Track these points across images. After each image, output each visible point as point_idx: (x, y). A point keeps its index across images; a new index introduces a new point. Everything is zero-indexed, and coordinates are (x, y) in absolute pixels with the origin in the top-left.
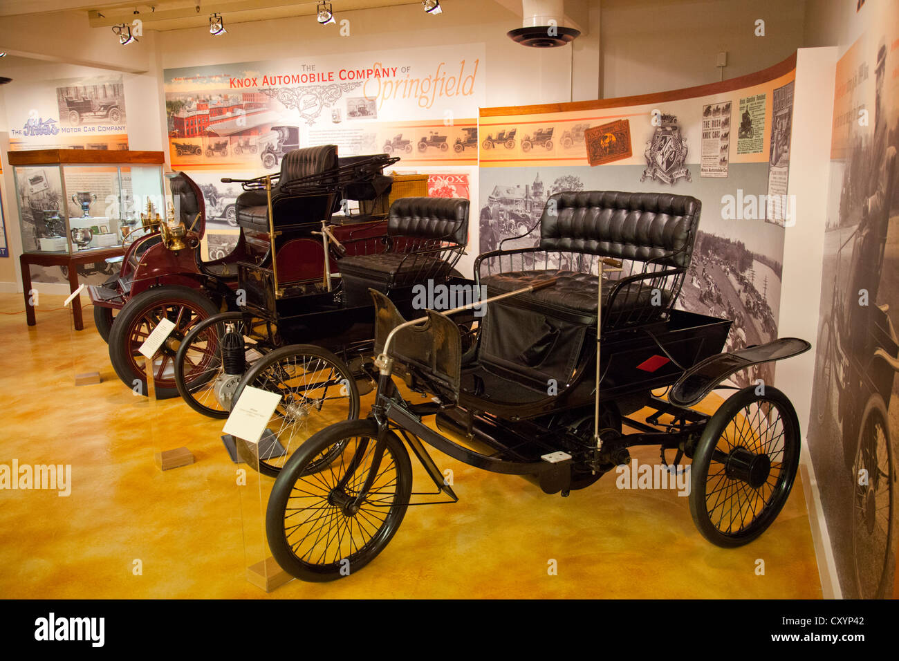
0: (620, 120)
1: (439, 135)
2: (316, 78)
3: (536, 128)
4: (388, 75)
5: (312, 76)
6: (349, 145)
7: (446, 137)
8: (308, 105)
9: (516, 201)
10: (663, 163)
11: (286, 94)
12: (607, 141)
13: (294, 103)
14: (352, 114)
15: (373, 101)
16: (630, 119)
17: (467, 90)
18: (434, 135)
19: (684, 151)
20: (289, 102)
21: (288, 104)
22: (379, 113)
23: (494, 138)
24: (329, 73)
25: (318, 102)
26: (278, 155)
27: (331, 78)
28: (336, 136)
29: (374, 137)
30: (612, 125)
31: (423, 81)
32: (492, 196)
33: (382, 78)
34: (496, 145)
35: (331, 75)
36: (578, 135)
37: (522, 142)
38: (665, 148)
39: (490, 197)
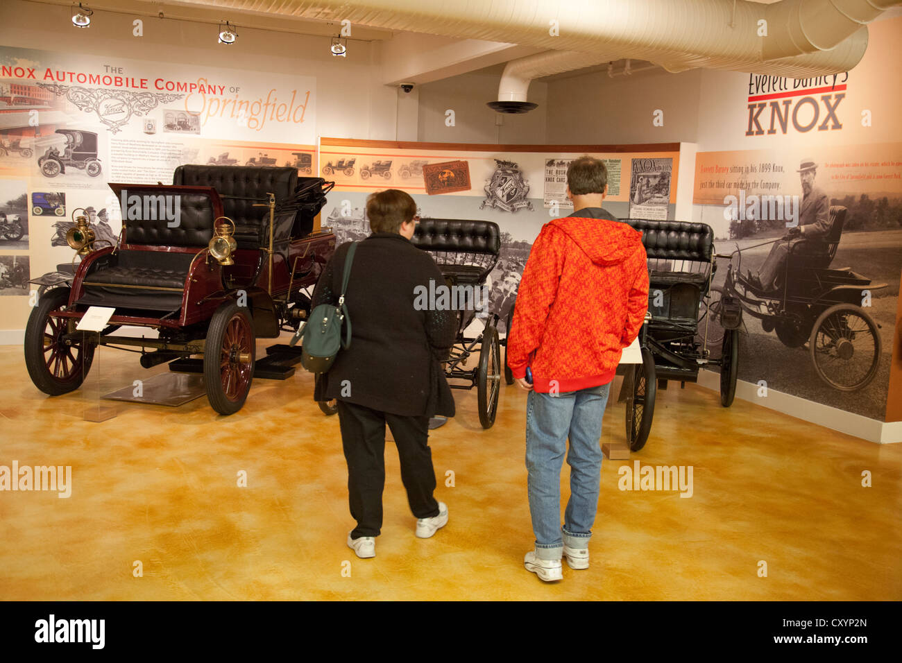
0: (459, 161)
1: (269, 157)
2: (124, 82)
3: (376, 159)
4: (214, 93)
5: (118, 79)
6: (164, 159)
7: (275, 160)
8: (110, 110)
9: (354, 222)
10: (503, 196)
11: (80, 94)
12: (446, 175)
13: (91, 106)
14: (170, 127)
15: (196, 117)
16: (469, 161)
17: (297, 119)
18: (264, 156)
19: (526, 189)
20: (85, 104)
21: (83, 106)
22: (202, 129)
23: (334, 165)
24: (142, 80)
25: (125, 108)
26: (65, 163)
27: (144, 86)
28: (148, 147)
29: (196, 153)
30: (451, 164)
31: (253, 105)
32: (331, 217)
33: (207, 95)
34: (335, 171)
35: (144, 82)
36: (416, 169)
37: (361, 170)
38: (506, 185)
39: (329, 218)
